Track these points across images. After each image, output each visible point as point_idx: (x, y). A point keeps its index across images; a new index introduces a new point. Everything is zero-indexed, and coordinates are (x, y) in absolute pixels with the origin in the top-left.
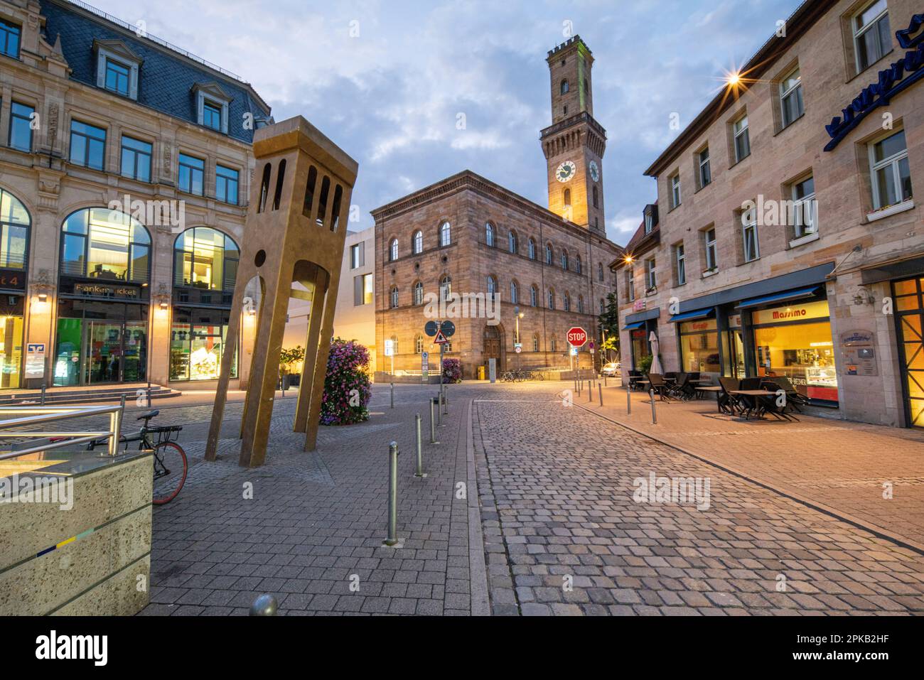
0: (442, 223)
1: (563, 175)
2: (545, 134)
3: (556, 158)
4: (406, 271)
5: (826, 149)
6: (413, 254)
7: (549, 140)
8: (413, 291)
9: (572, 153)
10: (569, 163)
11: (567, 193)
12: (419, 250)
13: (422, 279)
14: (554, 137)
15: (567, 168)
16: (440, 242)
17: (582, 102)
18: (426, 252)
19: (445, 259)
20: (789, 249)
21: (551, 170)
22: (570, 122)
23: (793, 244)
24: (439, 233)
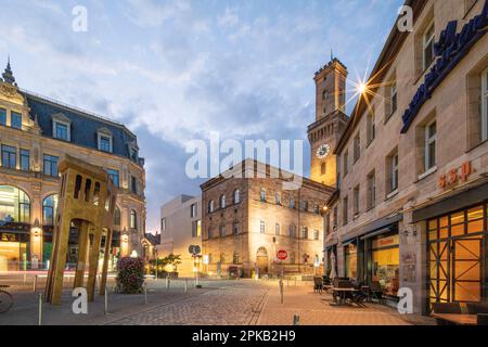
0: (235, 190)
1: (321, 154)
2: (310, 129)
3: (317, 144)
4: (217, 218)
5: (402, 132)
6: (221, 208)
7: (313, 131)
8: (220, 229)
9: (328, 139)
10: (326, 146)
11: (323, 165)
12: (223, 206)
13: (225, 222)
14: (316, 130)
15: (324, 149)
16: (234, 201)
17: (337, 103)
18: (227, 207)
19: (236, 211)
20: (387, 200)
21: (313, 150)
22: (327, 117)
23: (389, 196)
24: (234, 196)
